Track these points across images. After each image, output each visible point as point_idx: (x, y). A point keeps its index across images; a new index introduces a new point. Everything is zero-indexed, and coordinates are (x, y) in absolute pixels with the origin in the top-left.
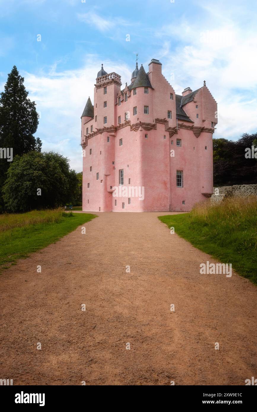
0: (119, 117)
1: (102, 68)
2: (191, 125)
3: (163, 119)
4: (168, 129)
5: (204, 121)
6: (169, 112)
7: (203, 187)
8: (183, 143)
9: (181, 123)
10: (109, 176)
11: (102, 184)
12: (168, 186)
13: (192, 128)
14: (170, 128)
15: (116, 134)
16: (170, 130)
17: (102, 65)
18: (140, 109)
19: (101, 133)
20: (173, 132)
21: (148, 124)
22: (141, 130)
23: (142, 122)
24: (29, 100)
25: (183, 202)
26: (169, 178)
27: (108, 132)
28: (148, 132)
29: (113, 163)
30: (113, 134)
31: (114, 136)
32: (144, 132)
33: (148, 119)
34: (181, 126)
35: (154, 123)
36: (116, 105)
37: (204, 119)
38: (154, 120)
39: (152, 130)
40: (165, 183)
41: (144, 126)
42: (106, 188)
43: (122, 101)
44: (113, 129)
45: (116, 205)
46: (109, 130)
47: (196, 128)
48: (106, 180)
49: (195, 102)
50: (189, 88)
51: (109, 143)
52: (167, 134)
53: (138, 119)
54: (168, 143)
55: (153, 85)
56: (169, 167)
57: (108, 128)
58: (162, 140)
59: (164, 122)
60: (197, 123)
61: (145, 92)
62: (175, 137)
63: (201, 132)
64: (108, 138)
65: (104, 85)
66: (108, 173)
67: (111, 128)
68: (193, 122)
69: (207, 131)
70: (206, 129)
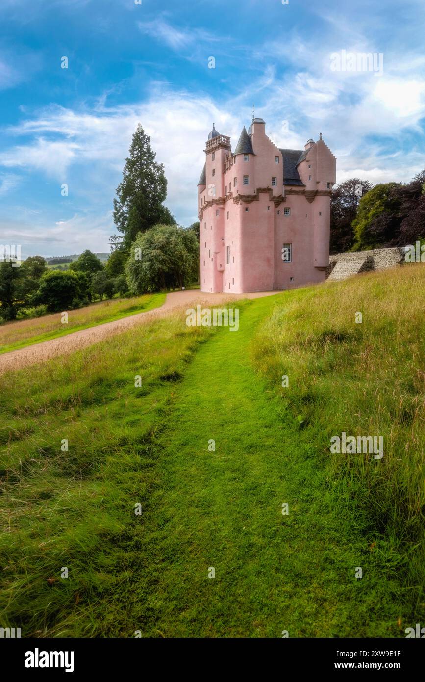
0: (226, 187)
1: (214, 127)
2: (301, 189)
3: (266, 187)
4: (273, 199)
5: (318, 183)
6: (274, 179)
7: (316, 260)
8: (292, 211)
9: (289, 188)
10: (219, 254)
11: (212, 262)
12: (272, 262)
13: (304, 193)
14: (274, 197)
15: (225, 206)
16: (275, 199)
17: (214, 124)
18: (240, 180)
19: (211, 206)
20: (279, 201)
21: (248, 197)
22: (241, 204)
23: (241, 194)
24: (156, 163)
25: (291, 278)
26: (273, 254)
27: (217, 204)
28: (249, 205)
29: (223, 239)
30: (221, 206)
31: (223, 209)
32: (245, 205)
33: (249, 191)
34: (290, 192)
35: (256, 194)
36: (223, 173)
37: (317, 180)
38: (255, 191)
39: (254, 202)
40: (268, 260)
41: (244, 199)
42: (216, 268)
43: (227, 169)
44: (221, 201)
45: (225, 285)
46: (218, 202)
47: (308, 192)
48: (216, 257)
49: (307, 161)
50: (312, 139)
51: (218, 216)
52: (272, 204)
53: (238, 191)
54: (273, 214)
55: (255, 149)
56: (273, 242)
57: (216, 201)
58: (266, 211)
59: (268, 190)
60: (309, 186)
61: (245, 159)
62: (282, 207)
63: (315, 196)
64: (217, 211)
65: (212, 151)
66: (218, 251)
67: (219, 200)
68: (304, 186)
69: (321, 194)
70: (321, 192)
